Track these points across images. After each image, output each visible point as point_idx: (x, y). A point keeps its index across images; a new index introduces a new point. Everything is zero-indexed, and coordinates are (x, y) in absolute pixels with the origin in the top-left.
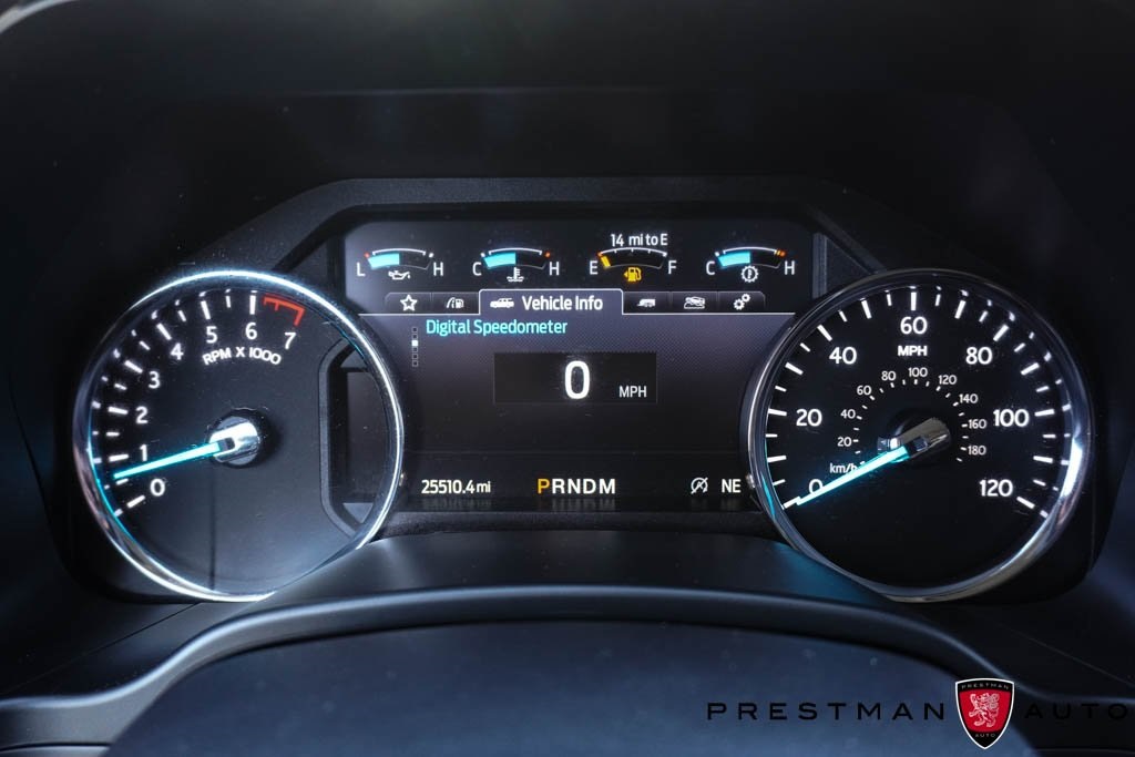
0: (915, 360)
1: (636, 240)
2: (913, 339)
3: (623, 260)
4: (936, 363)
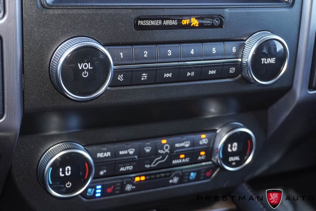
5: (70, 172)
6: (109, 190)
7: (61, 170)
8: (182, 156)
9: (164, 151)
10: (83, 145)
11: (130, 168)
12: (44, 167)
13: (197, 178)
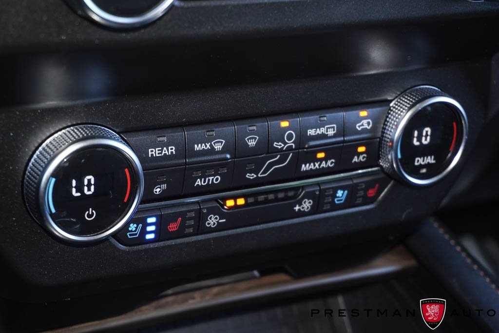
5: (92, 188)
6: (173, 227)
7: (74, 183)
8: (321, 155)
9: (285, 143)
10: (117, 130)
11: (216, 179)
12: (38, 177)
13: (349, 202)
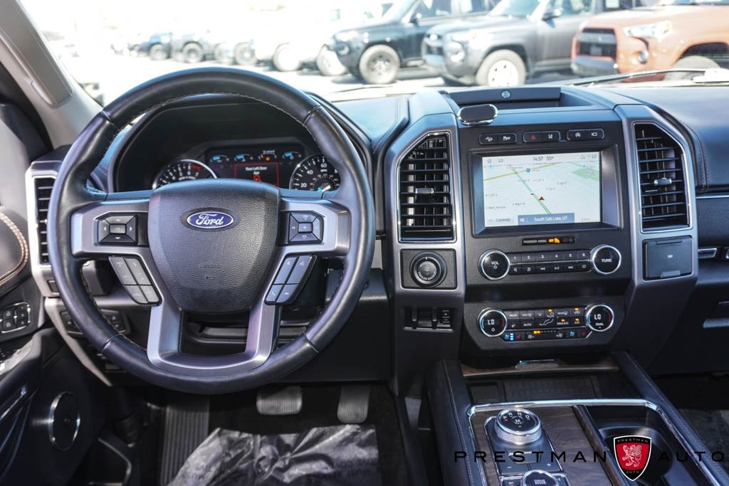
0: (325, 173)
1: (268, 152)
2: (324, 168)
3: (266, 156)
4: (329, 173)
5: (494, 323)
6: (518, 337)
7: (489, 321)
8: (563, 320)
9: (551, 316)
10: (500, 309)
12: (479, 319)
13: (576, 336)
